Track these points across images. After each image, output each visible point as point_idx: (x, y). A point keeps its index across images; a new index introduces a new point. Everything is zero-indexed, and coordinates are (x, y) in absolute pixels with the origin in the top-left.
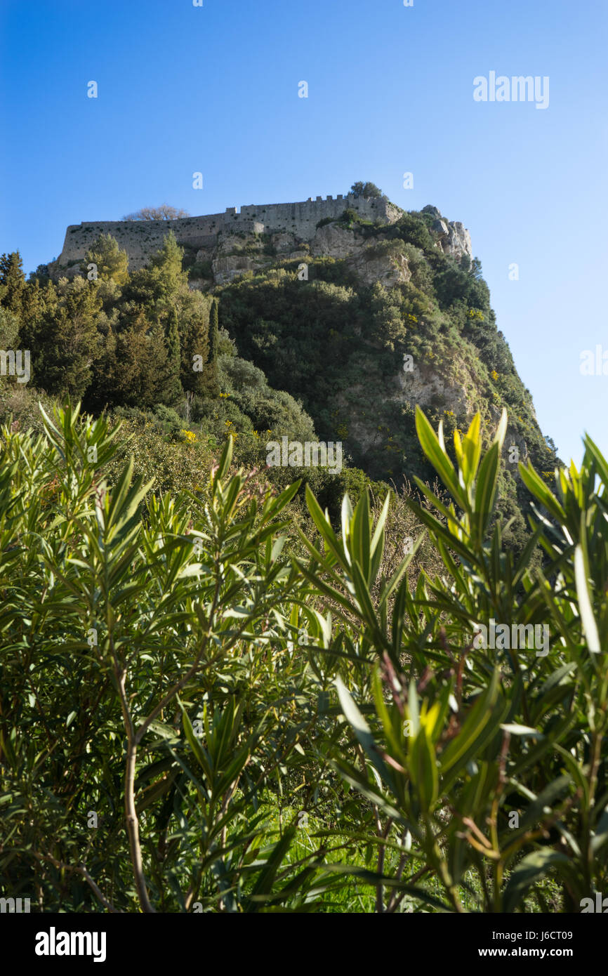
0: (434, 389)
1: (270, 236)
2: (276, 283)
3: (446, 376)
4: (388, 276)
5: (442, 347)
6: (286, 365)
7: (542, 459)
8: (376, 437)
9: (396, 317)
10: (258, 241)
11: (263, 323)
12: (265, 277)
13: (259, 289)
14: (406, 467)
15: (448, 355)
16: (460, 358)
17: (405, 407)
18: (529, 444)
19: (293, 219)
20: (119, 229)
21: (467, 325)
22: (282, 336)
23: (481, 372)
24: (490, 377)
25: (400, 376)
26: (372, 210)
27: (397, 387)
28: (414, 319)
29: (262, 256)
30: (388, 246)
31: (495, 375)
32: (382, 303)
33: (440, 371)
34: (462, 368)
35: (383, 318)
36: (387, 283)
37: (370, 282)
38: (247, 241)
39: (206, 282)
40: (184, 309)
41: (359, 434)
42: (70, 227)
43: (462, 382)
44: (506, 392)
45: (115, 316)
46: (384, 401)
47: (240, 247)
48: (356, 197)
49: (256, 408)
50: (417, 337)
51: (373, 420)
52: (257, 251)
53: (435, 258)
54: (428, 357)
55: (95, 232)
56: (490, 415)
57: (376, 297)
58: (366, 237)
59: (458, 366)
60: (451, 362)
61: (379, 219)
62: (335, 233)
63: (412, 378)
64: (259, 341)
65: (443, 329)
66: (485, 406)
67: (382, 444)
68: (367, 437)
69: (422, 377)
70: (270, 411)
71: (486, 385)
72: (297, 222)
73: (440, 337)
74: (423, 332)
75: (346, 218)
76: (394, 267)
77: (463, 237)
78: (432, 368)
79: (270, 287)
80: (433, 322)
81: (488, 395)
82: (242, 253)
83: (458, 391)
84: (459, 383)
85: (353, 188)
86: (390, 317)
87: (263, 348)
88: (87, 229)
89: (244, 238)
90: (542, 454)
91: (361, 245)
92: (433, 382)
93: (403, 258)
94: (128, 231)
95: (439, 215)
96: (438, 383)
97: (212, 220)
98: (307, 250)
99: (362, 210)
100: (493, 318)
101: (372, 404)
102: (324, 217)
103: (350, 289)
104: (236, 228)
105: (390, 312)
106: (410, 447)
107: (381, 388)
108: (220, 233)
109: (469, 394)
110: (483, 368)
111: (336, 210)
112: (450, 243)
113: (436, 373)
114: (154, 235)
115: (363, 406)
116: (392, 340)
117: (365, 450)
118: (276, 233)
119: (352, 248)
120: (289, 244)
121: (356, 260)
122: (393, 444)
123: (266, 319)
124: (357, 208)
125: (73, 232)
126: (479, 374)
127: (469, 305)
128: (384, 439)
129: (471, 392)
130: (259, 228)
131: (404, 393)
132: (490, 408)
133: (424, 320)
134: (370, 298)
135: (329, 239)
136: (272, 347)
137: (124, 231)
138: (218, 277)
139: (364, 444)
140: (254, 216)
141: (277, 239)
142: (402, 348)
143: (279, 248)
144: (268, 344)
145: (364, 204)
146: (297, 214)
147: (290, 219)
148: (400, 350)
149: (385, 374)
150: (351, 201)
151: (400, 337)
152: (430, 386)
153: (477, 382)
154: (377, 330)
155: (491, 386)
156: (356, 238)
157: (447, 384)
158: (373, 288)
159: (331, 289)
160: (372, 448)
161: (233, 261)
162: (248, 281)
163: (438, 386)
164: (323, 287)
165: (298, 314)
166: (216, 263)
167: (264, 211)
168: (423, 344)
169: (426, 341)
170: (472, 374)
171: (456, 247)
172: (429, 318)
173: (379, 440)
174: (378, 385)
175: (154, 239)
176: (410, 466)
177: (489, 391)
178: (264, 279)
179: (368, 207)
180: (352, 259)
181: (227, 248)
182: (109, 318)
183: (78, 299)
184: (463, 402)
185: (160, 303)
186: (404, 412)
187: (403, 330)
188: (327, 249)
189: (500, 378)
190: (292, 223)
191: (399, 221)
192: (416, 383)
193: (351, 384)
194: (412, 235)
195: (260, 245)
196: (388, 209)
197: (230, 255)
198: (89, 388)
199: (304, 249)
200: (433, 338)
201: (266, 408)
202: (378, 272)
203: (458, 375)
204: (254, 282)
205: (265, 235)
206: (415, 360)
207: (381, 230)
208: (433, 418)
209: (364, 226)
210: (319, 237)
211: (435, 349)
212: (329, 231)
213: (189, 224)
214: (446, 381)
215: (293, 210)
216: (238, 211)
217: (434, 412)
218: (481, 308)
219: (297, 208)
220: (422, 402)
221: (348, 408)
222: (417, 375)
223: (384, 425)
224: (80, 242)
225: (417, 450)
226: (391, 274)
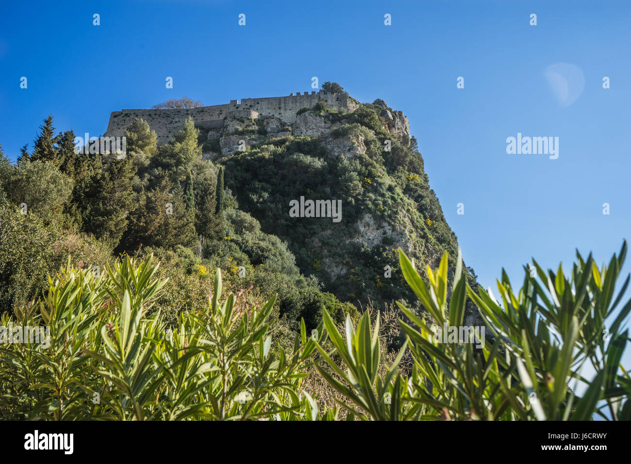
0: (385, 233)
1: (263, 121)
2: (267, 155)
3: (393, 223)
4: (349, 150)
5: (390, 202)
6: (274, 215)
8: (342, 269)
9: (355, 180)
10: (254, 124)
11: (257, 184)
12: (259, 150)
13: (255, 160)
14: (365, 291)
15: (394, 207)
16: (403, 210)
17: (363, 247)
19: (280, 108)
20: (150, 115)
21: (408, 186)
22: (271, 194)
23: (419, 220)
24: (426, 223)
25: (359, 222)
26: (337, 102)
27: (357, 231)
28: (369, 181)
29: (257, 135)
30: (350, 129)
31: (429, 222)
32: (345, 170)
33: (388, 219)
34: (404, 217)
35: (346, 181)
36: (349, 155)
37: (336, 154)
38: (245, 124)
39: (215, 154)
40: (198, 174)
41: (329, 267)
42: (113, 113)
43: (405, 227)
44: (437, 235)
45: (146, 180)
46: (347, 242)
47: (240, 129)
48: (325, 93)
49: (252, 247)
50: (371, 195)
51: (339, 256)
52: (253, 132)
53: (383, 137)
54: (380, 209)
55: (131, 117)
56: (426, 252)
57: (341, 165)
58: (333, 122)
59: (401, 215)
60: (396, 213)
61: (342, 109)
62: (310, 118)
63: (368, 225)
64: (255, 198)
65: (391, 189)
66: (422, 245)
67: (346, 274)
68: (335, 269)
69: (375, 223)
70: (263, 250)
71: (423, 229)
72: (282, 111)
73: (388, 194)
74: (375, 191)
75: (318, 108)
76: (354, 143)
77: (403, 122)
78: (382, 217)
79: (263, 158)
80: (383, 184)
81: (424, 237)
82: (242, 133)
83: (402, 234)
84: (402, 228)
85: (323, 86)
86: (351, 180)
87: (257, 202)
88: (126, 115)
89: (243, 122)
91: (329, 128)
92: (383, 227)
93: (360, 137)
94: (157, 116)
95: (386, 106)
96: (388, 228)
97: (220, 109)
98: (290, 131)
99: (329, 102)
100: (426, 181)
101: (339, 244)
102: (302, 108)
103: (322, 160)
104: (237, 115)
105: (351, 176)
106: (367, 276)
107: (346, 232)
108: (225, 118)
109: (410, 236)
110: (420, 216)
111: (311, 102)
112: (394, 126)
113: (386, 221)
114: (177, 120)
115: (332, 246)
116: (353, 197)
117: (334, 279)
118: (267, 119)
119: (323, 130)
120: (277, 126)
121: (326, 138)
122: (354, 274)
123: (260, 181)
124: (326, 101)
125: (115, 116)
126: (418, 221)
127: (409, 171)
128: (348, 270)
129: (412, 234)
130: (255, 115)
131: (362, 236)
132: (426, 247)
133: (377, 182)
134: (336, 166)
135: (306, 123)
136: (264, 201)
137: (154, 116)
138: (224, 151)
139: (333, 274)
140: (251, 106)
141: (268, 123)
142: (360, 202)
143: (269, 129)
144: (261, 200)
145: (331, 99)
146: (282, 105)
147: (277, 109)
148: (359, 204)
149: (348, 222)
150: (322, 96)
151: (359, 194)
152: (381, 231)
153: (416, 227)
154: (341, 190)
155: (426, 230)
156: (325, 123)
157: (394, 229)
158: (338, 159)
159: (308, 159)
160: (339, 277)
161: (235, 139)
162: (246, 153)
163: (387, 231)
164: (301, 157)
165: (283, 178)
166: (222, 141)
167: (258, 103)
168: (376, 200)
169: (378, 198)
170: (412, 221)
171: (398, 129)
172: (380, 180)
173: (344, 271)
174: (343, 230)
175: (176, 122)
176: (368, 290)
177: (425, 233)
178: (258, 152)
179: (334, 100)
180: (323, 138)
181: (231, 129)
182: (142, 181)
183: (119, 166)
184: (406, 242)
185: (180, 169)
186: (363, 250)
187: (361, 190)
188: (305, 130)
189: (433, 224)
190: (279, 111)
191: (357, 111)
192: (371, 228)
193: (323, 230)
194: (366, 120)
195: (255, 128)
196: (348, 101)
197: (233, 134)
198: (125, 233)
199: (287, 130)
200: (383, 195)
201: (259, 247)
202: (342, 147)
203: (402, 222)
204: (251, 154)
205: (259, 120)
206: (370, 211)
207: (344, 117)
208: (384, 254)
209: (331, 114)
210: (298, 121)
211: (385, 203)
212: (306, 117)
213: (203, 111)
214: (393, 227)
215: (280, 102)
216: (239, 102)
217: (385, 250)
218: (417, 173)
219: (282, 101)
220: (376, 242)
221: (321, 247)
222: (372, 222)
223: (347, 259)
224: (120, 124)
225: (373, 279)
226: (352, 148)
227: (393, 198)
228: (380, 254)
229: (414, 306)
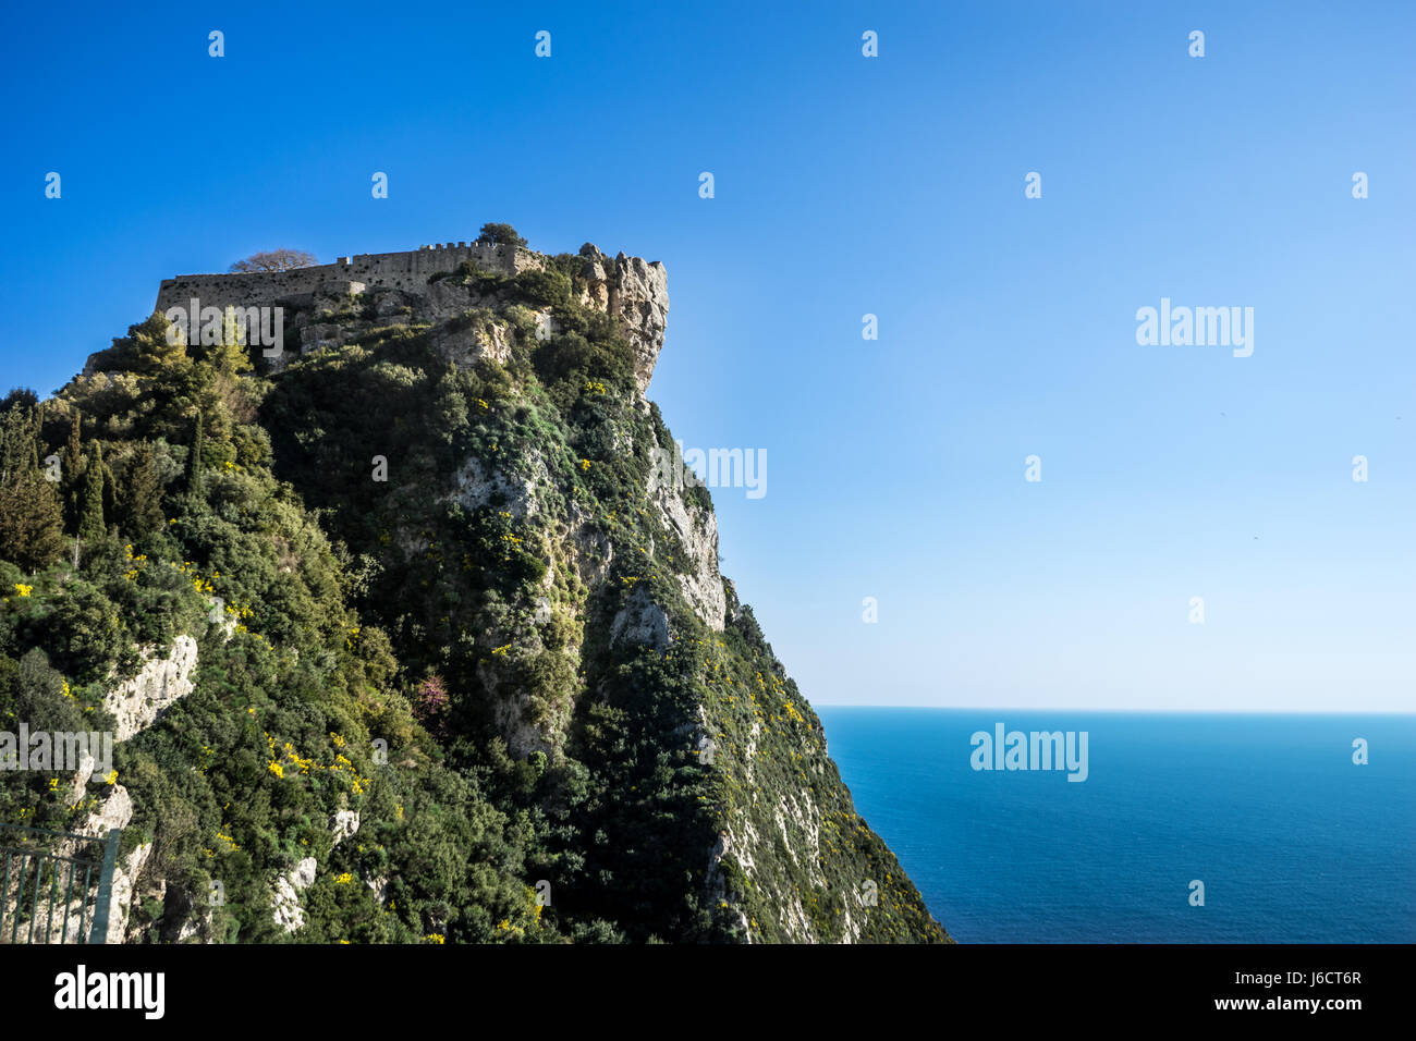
0: (495, 487)
1: (372, 296)
2: (337, 365)
3: (509, 472)
4: (470, 352)
5: (512, 437)
7: (628, 562)
8: (421, 543)
9: (457, 406)
10: (354, 304)
11: (312, 415)
12: (336, 353)
13: (319, 373)
14: (440, 578)
15: (517, 446)
16: (534, 448)
17: (453, 509)
18: (615, 545)
19: (409, 270)
20: (217, 284)
21: (576, 402)
22: (333, 429)
23: (567, 462)
24: (578, 467)
25: (459, 471)
26: (499, 259)
27: (453, 486)
28: (485, 405)
29: (358, 322)
30: (474, 317)
31: (587, 464)
32: (448, 389)
33: (503, 466)
34: (535, 460)
35: (444, 407)
36: (469, 360)
38: (340, 304)
41: (403, 540)
42: (163, 282)
43: (530, 477)
46: (437, 502)
47: (330, 312)
48: (482, 244)
50: (482, 428)
51: (419, 524)
52: (351, 317)
54: (492, 449)
55: (190, 288)
56: (566, 514)
57: (442, 381)
58: (484, 294)
59: (532, 458)
60: (517, 455)
61: (504, 270)
62: (447, 290)
63: (473, 475)
64: (300, 437)
65: (520, 415)
66: (557, 504)
67: (424, 552)
68: (411, 543)
69: (483, 472)
71: (568, 478)
72: (413, 276)
73: (512, 424)
74: (490, 420)
75: (462, 271)
76: (479, 341)
77: (642, 276)
78: (494, 462)
79: (331, 370)
80: (506, 408)
81: (567, 490)
82: (331, 320)
83: (521, 489)
84: (524, 478)
85: (482, 230)
86: (450, 405)
87: (306, 443)
88: (182, 284)
89: (338, 301)
90: (630, 556)
92: (494, 478)
93: (496, 328)
94: (228, 286)
95: (597, 254)
96: (500, 479)
98: (408, 314)
99: (486, 259)
101: (421, 505)
102: (438, 271)
103: (420, 371)
104: (329, 289)
105: (453, 399)
107: (435, 486)
108: (314, 294)
109: (536, 491)
110: (570, 456)
111: (456, 260)
112: (619, 286)
113: (499, 469)
114: (257, 291)
115: (411, 508)
116: (451, 432)
117: (408, 558)
118: (379, 292)
121: (439, 333)
122: (434, 552)
124: (480, 258)
125: (166, 288)
126: (561, 464)
127: (590, 375)
128: (428, 545)
129: (541, 488)
130: (358, 288)
131: (464, 492)
133: (497, 405)
134: (438, 380)
136: (318, 441)
137: (224, 286)
138: (306, 349)
139: (407, 551)
140: (367, 267)
141: (380, 300)
142: (462, 440)
143: (381, 310)
144: (311, 440)
145: (490, 253)
146: (414, 265)
148: (459, 444)
149: (442, 471)
150: (475, 250)
151: (463, 426)
152: (491, 483)
153: (555, 476)
155: (576, 478)
156: (471, 295)
157: (509, 481)
158: (444, 370)
159: (395, 371)
160: (416, 555)
161: (321, 328)
162: (315, 361)
163: (499, 483)
164: (385, 369)
166: (306, 330)
167: (378, 262)
168: (488, 435)
169: (493, 431)
170: (550, 466)
171: (629, 290)
172: (502, 402)
173: (425, 546)
174: (432, 483)
175: (256, 295)
176: (447, 576)
177: (571, 484)
178: (332, 359)
179: (494, 256)
181: (318, 313)
184: (526, 501)
186: (452, 514)
187: (463, 414)
188: (437, 309)
189: (592, 468)
190: (407, 275)
192: (477, 479)
193: (404, 484)
194: (534, 291)
195: (357, 309)
196: (516, 257)
197: (318, 323)
199: (404, 312)
200: (503, 427)
202: (460, 346)
203: (525, 469)
204: (323, 361)
205: (365, 295)
206: (476, 453)
207: (501, 286)
208: (484, 521)
209: (483, 280)
210: (429, 295)
211: (502, 438)
212: (439, 289)
213: (296, 276)
214: (509, 476)
215: (408, 261)
216: (349, 261)
217: (487, 514)
218: (609, 377)
219: (414, 257)
220: (482, 501)
221: (396, 509)
222: (478, 471)
223: (428, 529)
224: (173, 300)
225: (459, 559)
226: (475, 348)
227: (520, 432)
228: (477, 520)
229: (509, 600)
